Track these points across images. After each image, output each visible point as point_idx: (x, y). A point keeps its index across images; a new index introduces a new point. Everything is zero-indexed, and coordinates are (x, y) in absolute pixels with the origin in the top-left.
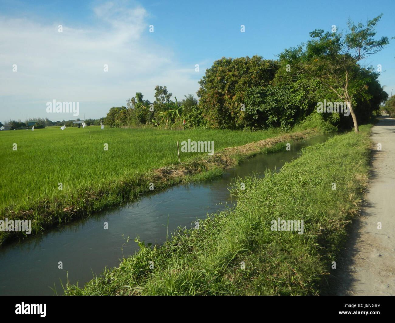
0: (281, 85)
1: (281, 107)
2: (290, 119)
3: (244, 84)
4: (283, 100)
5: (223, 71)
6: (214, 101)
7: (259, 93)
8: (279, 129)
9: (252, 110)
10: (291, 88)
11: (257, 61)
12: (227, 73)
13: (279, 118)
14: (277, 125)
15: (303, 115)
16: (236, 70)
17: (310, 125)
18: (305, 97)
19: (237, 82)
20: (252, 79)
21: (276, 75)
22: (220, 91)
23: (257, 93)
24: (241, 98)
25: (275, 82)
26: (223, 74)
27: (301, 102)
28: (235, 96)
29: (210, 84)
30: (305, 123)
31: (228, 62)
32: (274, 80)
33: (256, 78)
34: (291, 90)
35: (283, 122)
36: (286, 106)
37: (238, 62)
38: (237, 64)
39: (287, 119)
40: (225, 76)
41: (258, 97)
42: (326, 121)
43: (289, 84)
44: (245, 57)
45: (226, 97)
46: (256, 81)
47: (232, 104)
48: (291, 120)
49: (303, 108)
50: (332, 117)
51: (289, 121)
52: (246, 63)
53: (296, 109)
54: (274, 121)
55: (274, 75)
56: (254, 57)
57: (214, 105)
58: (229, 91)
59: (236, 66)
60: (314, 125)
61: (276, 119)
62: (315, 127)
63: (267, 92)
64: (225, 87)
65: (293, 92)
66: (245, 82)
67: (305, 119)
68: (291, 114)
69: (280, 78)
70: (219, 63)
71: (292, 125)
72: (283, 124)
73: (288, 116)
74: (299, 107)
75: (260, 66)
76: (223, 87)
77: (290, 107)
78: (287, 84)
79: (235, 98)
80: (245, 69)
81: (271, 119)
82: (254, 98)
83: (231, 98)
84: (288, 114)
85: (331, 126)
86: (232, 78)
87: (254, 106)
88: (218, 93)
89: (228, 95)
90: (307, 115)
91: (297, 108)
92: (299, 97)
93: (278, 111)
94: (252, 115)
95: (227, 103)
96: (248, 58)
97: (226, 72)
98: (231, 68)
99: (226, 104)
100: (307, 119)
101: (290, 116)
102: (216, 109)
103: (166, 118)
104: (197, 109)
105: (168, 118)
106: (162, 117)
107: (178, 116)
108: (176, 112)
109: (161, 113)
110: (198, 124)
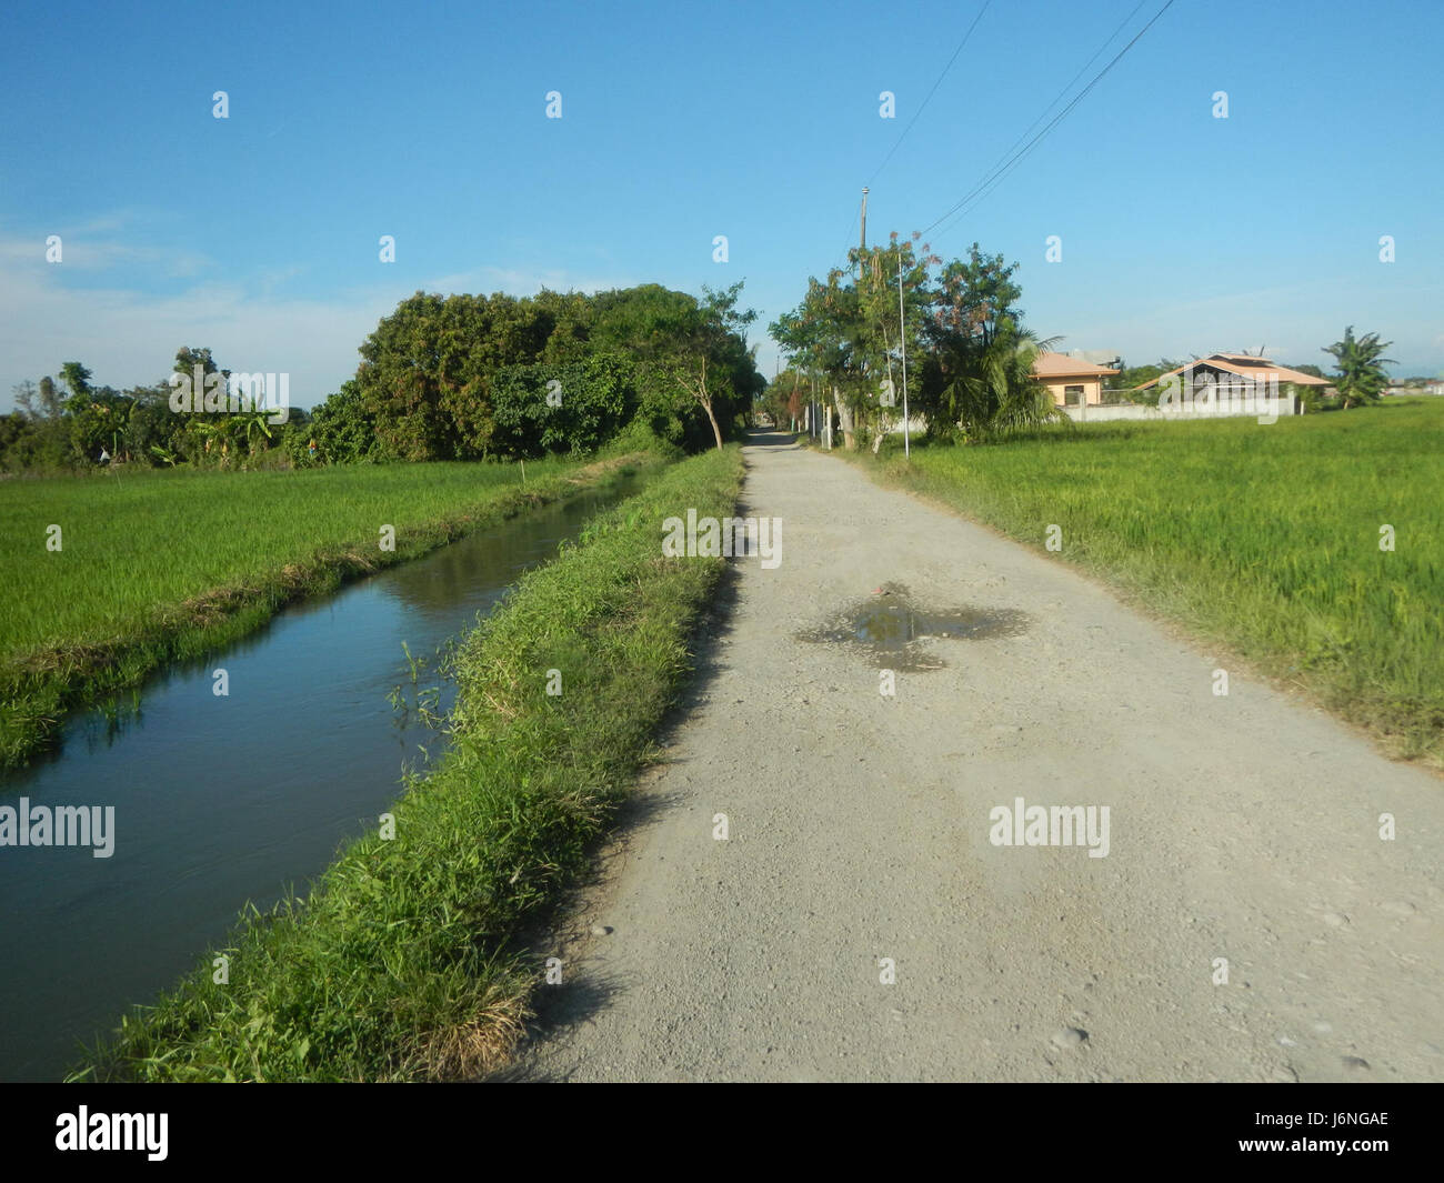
0: (562, 362)
1: (570, 409)
2: (589, 434)
3: (483, 360)
4: (573, 395)
5: (433, 329)
6: (414, 395)
7: (523, 379)
8: (569, 456)
9: (508, 416)
10: (586, 369)
11: (506, 306)
12: (442, 332)
13: (567, 434)
14: (561, 448)
15: (613, 425)
16: (457, 324)
17: (633, 446)
18: (616, 390)
19: (465, 353)
20: (497, 347)
21: (550, 340)
22: (427, 372)
23: (517, 380)
24: (483, 390)
25: (550, 356)
26: (432, 335)
27: (611, 400)
28: (469, 385)
29: (398, 357)
30: (619, 442)
31: (436, 305)
32: (548, 349)
33: (507, 345)
34: (588, 375)
35: (575, 442)
36: (581, 408)
37: (462, 306)
38: (461, 312)
39: (584, 435)
40: (436, 338)
41: (521, 389)
42: (661, 436)
43: (580, 361)
44: (475, 296)
45: (445, 387)
46: (507, 352)
47: (460, 405)
48: (593, 436)
49: (614, 413)
50: (669, 430)
51: (587, 439)
52: (481, 311)
53: (599, 413)
54: (556, 440)
55: (546, 340)
56: (494, 295)
57: (415, 405)
58: (448, 375)
59: (457, 317)
60: (641, 445)
61: (560, 435)
62: (646, 448)
63: (536, 377)
64: (437, 363)
65: (592, 379)
66: (486, 355)
67: (619, 435)
68: (590, 425)
69: (558, 347)
70: (417, 306)
71: (594, 446)
72: (576, 445)
73: (585, 429)
74: (605, 409)
75: (513, 319)
76: (433, 366)
77: (588, 411)
78: (575, 362)
79: (464, 391)
80: (480, 324)
81: (548, 436)
82: (513, 390)
83: (457, 390)
84: (584, 424)
85: (673, 447)
86: (455, 343)
87: (514, 407)
88: (422, 378)
89: (447, 382)
90: (621, 427)
91: (602, 411)
92: (606, 390)
93: (564, 418)
94: (512, 427)
95: (447, 401)
96: (482, 298)
97: (437, 330)
98: (447, 319)
99: (445, 403)
100: (622, 435)
101: (590, 430)
102: (420, 416)
103: (221, 441)
104: (329, 415)
105: (226, 440)
106: (204, 438)
107: (264, 434)
108: (256, 423)
109: (200, 425)
110: (342, 453)
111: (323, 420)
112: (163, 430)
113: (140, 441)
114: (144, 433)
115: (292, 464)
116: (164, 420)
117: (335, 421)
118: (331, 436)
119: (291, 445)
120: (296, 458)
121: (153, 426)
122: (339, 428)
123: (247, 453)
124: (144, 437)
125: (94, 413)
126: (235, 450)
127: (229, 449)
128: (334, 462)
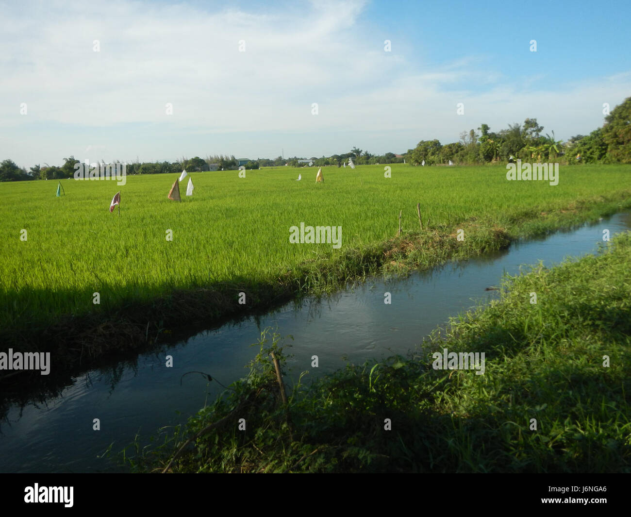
29: (622, 121)
103: (538, 154)
104: (585, 144)
105: (540, 153)
106: (531, 152)
107: (555, 151)
108: (553, 147)
109: (531, 147)
110: (589, 159)
111: (582, 146)
112: (514, 149)
113: (505, 153)
114: (506, 151)
115: (567, 163)
116: (515, 145)
117: (587, 146)
118: (585, 152)
119: (568, 156)
120: (570, 161)
121: (511, 147)
122: (588, 149)
123: (548, 158)
124: (507, 152)
125: (488, 143)
126: (544, 157)
127: (541, 157)
128: (586, 163)
